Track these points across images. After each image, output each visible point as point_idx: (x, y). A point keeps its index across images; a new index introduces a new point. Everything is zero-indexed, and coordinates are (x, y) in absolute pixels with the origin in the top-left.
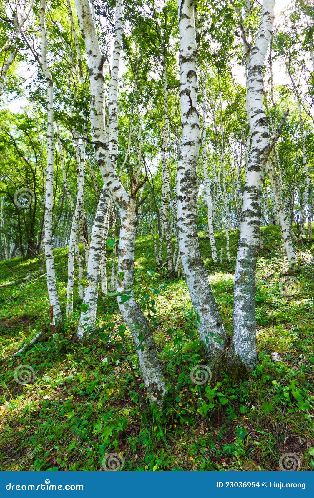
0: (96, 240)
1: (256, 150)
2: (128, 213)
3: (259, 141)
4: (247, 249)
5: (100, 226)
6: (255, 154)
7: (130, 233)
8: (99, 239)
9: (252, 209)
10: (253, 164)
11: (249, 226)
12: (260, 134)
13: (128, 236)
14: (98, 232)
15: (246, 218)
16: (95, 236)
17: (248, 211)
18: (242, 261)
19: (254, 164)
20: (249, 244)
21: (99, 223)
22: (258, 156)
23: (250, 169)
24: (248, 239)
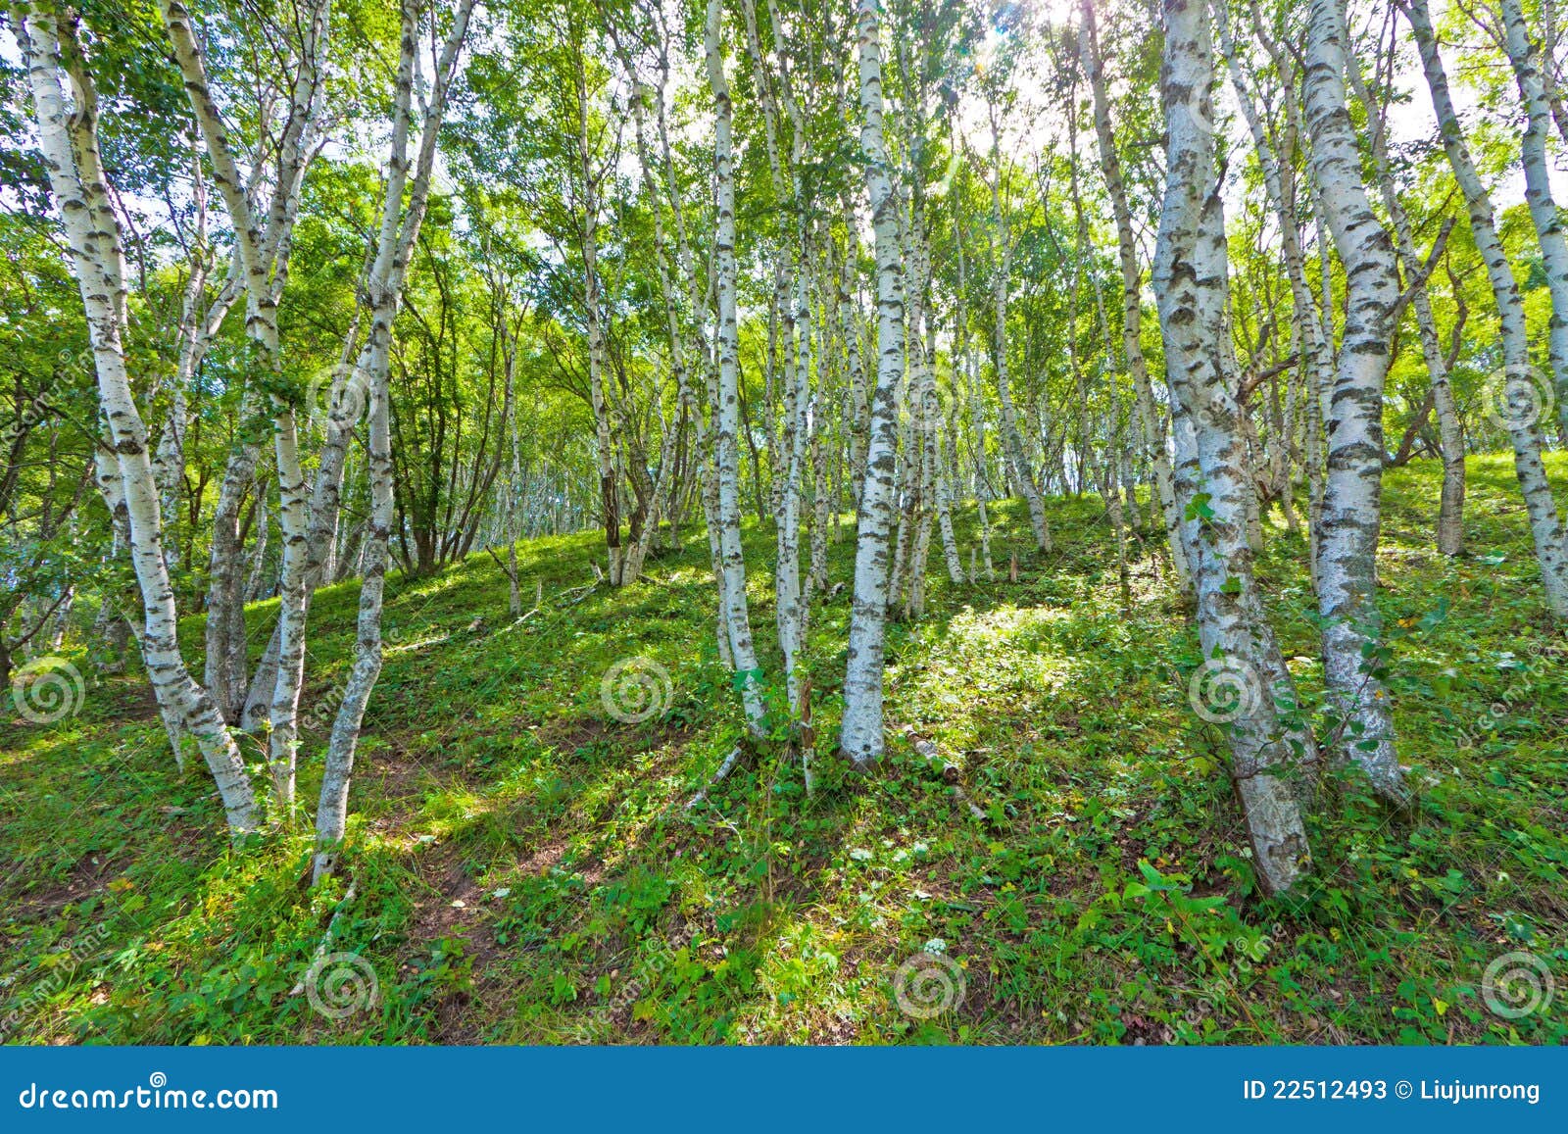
0: (879, 515)
1: (1375, 305)
2: (1236, 439)
3: (1380, 285)
4: (1357, 532)
5: (887, 481)
6: (1371, 313)
7: (1242, 485)
8: (885, 514)
9: (1368, 440)
10: (1366, 337)
11: (1361, 481)
12: (1381, 270)
13: (1238, 494)
14: (883, 496)
15: (1354, 462)
16: (877, 506)
17: (1360, 445)
18: (1344, 561)
19: (1371, 337)
20: (1363, 520)
21: (886, 474)
22: (1379, 321)
23: (1357, 349)
24: (1361, 509)
